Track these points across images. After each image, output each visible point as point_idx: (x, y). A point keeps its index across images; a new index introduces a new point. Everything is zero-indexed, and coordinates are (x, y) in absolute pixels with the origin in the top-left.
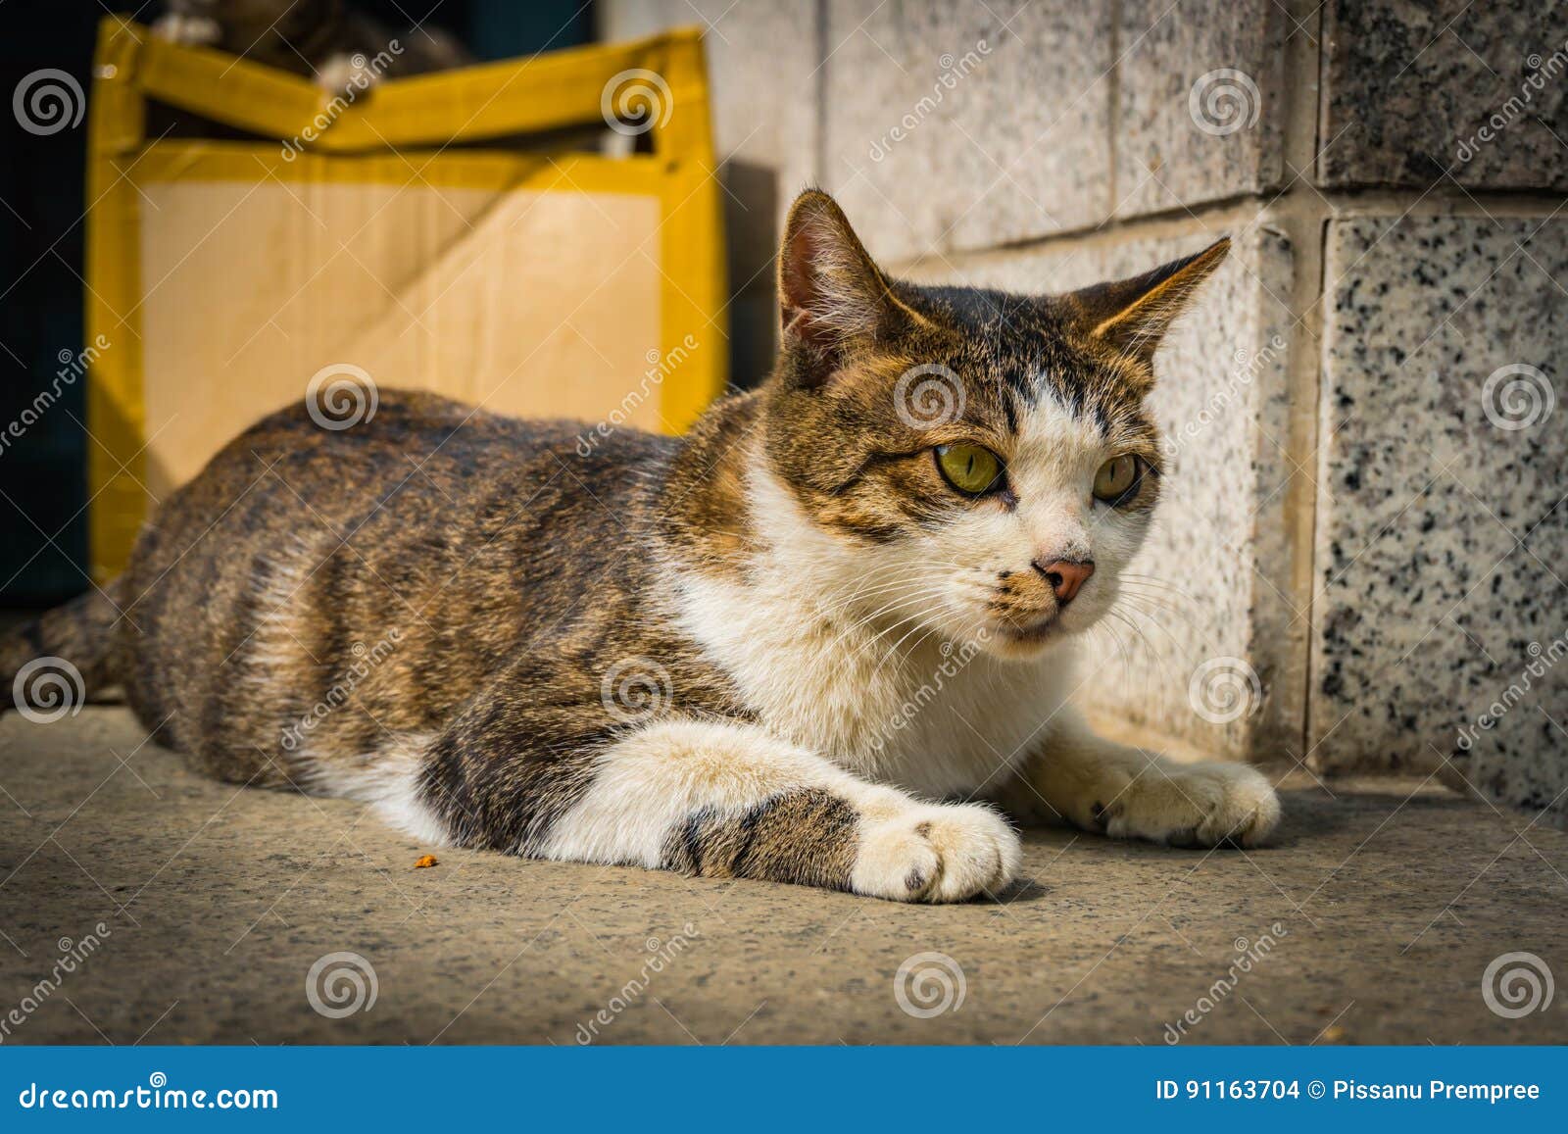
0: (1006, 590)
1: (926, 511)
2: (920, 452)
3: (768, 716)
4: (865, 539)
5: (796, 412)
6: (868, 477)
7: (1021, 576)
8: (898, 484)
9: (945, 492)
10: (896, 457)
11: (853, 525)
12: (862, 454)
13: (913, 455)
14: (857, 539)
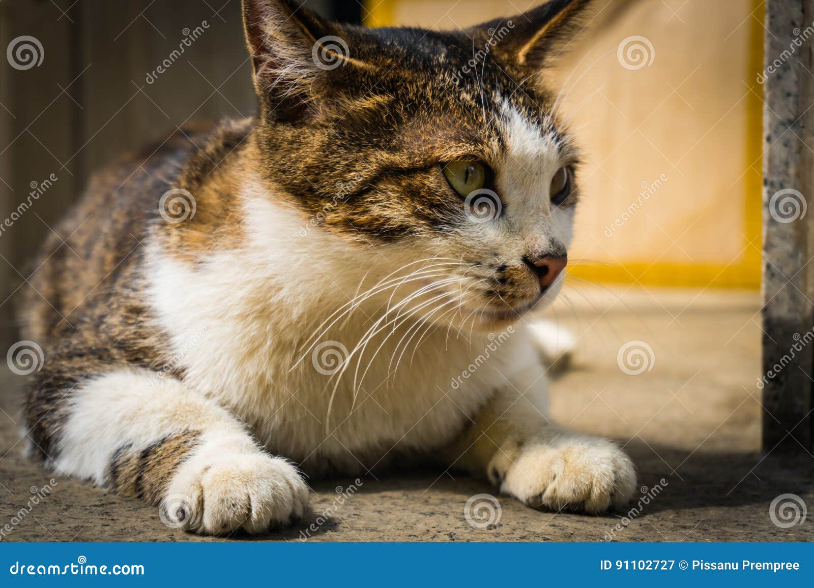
0: (503, 281)
1: (441, 216)
2: (431, 166)
3: (191, 374)
4: (371, 237)
5: (292, 143)
6: (382, 186)
7: (515, 269)
8: (412, 193)
9: (454, 199)
10: (412, 171)
11: (361, 226)
12: (374, 167)
13: (425, 169)
14: (361, 237)
